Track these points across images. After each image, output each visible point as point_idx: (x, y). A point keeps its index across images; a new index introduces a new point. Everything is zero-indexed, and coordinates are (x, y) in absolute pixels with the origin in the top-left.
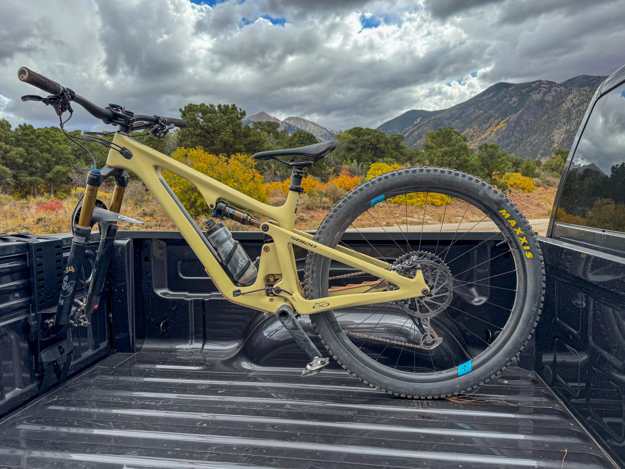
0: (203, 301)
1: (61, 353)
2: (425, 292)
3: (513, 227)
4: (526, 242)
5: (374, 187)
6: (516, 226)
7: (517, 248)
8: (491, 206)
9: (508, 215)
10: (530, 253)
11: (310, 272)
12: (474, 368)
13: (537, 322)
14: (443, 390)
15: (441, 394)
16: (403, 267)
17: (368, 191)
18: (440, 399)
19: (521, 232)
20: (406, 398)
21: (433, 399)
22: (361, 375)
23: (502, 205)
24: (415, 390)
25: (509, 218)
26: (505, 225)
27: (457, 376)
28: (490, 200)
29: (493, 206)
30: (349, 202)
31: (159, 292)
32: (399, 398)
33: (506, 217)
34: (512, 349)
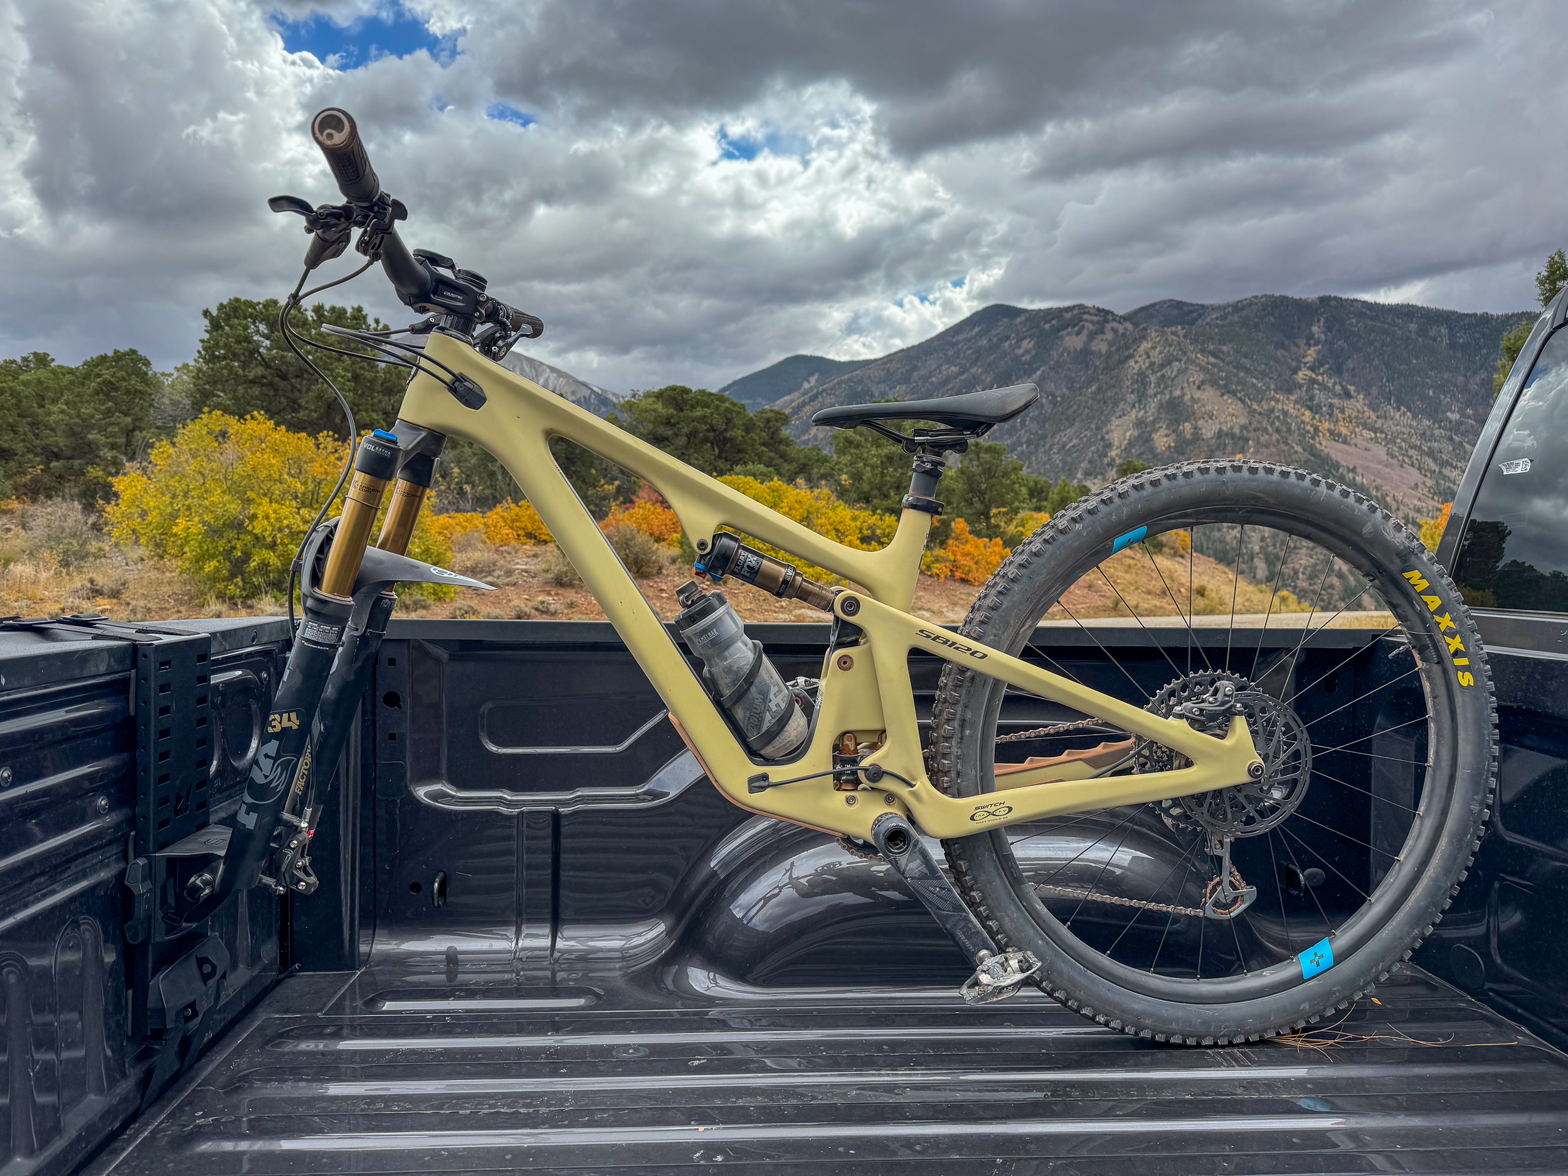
0: (556, 817)
1: (205, 978)
2: (1257, 770)
3: (1433, 613)
4: (1462, 647)
5: (1126, 505)
6: (1441, 611)
7: (1438, 663)
8: (1387, 563)
9: (1424, 584)
10: (1468, 675)
11: (956, 724)
12: (1340, 958)
13: (1479, 838)
14: (1273, 1018)
15: (1265, 1031)
16: (1201, 710)
17: (1111, 514)
18: (1263, 1042)
19: (1452, 625)
20: (1183, 1046)
21: (1247, 1043)
22: (1077, 994)
23: (1413, 558)
24: (1206, 1022)
25: (1426, 592)
26: (1413, 606)
27: (1299, 980)
28: (1386, 546)
29: (1392, 562)
30: (1063, 544)
31: (421, 792)
32: (1167, 1045)
33: (1419, 589)
34: (1427, 907)
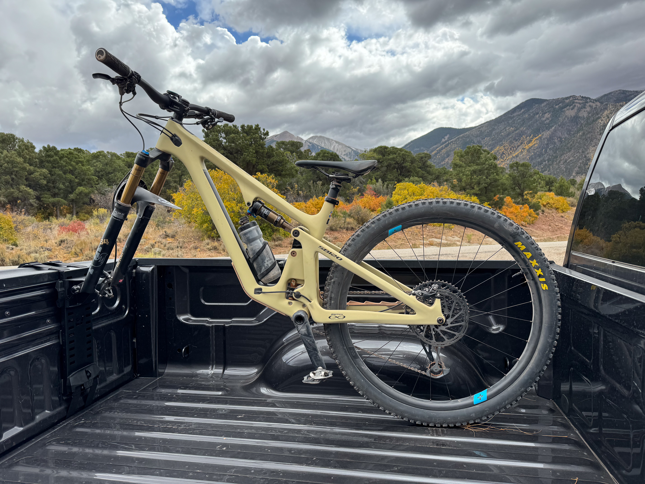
0: (224, 327)
1: (88, 377)
2: (440, 321)
3: (529, 259)
4: (542, 274)
5: (392, 217)
6: (532, 258)
7: (532, 280)
8: (507, 239)
9: (523, 248)
10: (545, 285)
12: (489, 398)
13: (552, 353)
14: (459, 418)
15: (456, 423)
16: (422, 294)
17: (385, 221)
18: (455, 427)
19: (537, 264)
20: (421, 425)
21: (448, 427)
22: (377, 401)
23: (518, 237)
24: (431, 417)
25: (525, 250)
26: (520, 256)
27: (472, 405)
28: (506, 232)
29: (509, 238)
30: (367, 232)
31: (182, 318)
32: (415, 425)
33: (522, 249)
34: (528, 380)
